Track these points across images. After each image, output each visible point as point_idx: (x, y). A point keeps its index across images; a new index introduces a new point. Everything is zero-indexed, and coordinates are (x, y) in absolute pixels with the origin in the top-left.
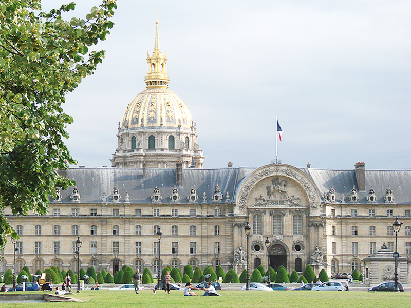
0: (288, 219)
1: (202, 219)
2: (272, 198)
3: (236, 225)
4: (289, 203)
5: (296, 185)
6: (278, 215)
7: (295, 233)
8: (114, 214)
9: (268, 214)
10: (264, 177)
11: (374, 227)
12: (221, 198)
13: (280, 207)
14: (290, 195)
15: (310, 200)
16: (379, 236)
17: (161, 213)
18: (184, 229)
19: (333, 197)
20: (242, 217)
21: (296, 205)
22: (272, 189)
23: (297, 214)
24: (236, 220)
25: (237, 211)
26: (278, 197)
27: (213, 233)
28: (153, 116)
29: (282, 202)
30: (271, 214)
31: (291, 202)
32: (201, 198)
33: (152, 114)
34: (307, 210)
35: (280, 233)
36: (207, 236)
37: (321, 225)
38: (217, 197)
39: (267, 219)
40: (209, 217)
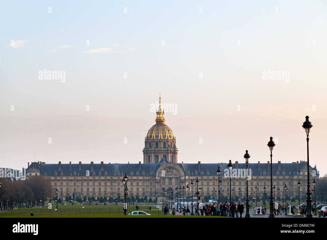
0: (174, 180)
1: (146, 180)
2: (169, 173)
3: (157, 182)
4: (174, 175)
5: (176, 169)
6: (170, 179)
7: (176, 185)
8: (118, 179)
9: (167, 179)
10: (166, 167)
11: (203, 183)
12: (152, 173)
13: (171, 176)
14: (174, 172)
15: (181, 174)
16: (204, 186)
17: (133, 178)
18: (141, 184)
19: (189, 173)
20: (158, 180)
21: (176, 176)
22: (168, 171)
23: (176, 179)
24: (157, 181)
25: (157, 178)
26: (170, 173)
27: (150, 185)
28: (158, 135)
29: (171, 175)
30: (168, 179)
31: (175, 175)
32: (146, 174)
33: (157, 134)
34: (180, 177)
35: (171, 185)
36: (148, 186)
37: (184, 182)
38: (151, 173)
39: (167, 180)
40: (149, 180)
